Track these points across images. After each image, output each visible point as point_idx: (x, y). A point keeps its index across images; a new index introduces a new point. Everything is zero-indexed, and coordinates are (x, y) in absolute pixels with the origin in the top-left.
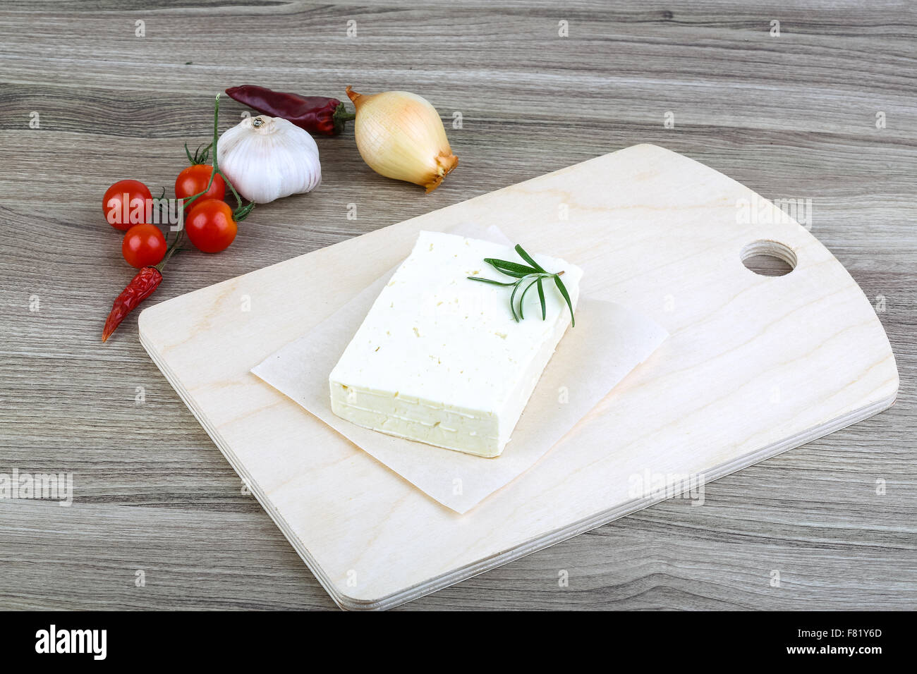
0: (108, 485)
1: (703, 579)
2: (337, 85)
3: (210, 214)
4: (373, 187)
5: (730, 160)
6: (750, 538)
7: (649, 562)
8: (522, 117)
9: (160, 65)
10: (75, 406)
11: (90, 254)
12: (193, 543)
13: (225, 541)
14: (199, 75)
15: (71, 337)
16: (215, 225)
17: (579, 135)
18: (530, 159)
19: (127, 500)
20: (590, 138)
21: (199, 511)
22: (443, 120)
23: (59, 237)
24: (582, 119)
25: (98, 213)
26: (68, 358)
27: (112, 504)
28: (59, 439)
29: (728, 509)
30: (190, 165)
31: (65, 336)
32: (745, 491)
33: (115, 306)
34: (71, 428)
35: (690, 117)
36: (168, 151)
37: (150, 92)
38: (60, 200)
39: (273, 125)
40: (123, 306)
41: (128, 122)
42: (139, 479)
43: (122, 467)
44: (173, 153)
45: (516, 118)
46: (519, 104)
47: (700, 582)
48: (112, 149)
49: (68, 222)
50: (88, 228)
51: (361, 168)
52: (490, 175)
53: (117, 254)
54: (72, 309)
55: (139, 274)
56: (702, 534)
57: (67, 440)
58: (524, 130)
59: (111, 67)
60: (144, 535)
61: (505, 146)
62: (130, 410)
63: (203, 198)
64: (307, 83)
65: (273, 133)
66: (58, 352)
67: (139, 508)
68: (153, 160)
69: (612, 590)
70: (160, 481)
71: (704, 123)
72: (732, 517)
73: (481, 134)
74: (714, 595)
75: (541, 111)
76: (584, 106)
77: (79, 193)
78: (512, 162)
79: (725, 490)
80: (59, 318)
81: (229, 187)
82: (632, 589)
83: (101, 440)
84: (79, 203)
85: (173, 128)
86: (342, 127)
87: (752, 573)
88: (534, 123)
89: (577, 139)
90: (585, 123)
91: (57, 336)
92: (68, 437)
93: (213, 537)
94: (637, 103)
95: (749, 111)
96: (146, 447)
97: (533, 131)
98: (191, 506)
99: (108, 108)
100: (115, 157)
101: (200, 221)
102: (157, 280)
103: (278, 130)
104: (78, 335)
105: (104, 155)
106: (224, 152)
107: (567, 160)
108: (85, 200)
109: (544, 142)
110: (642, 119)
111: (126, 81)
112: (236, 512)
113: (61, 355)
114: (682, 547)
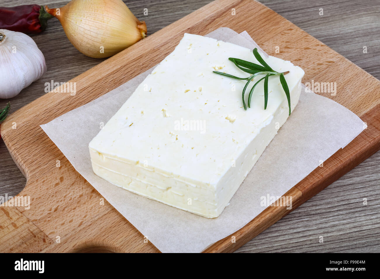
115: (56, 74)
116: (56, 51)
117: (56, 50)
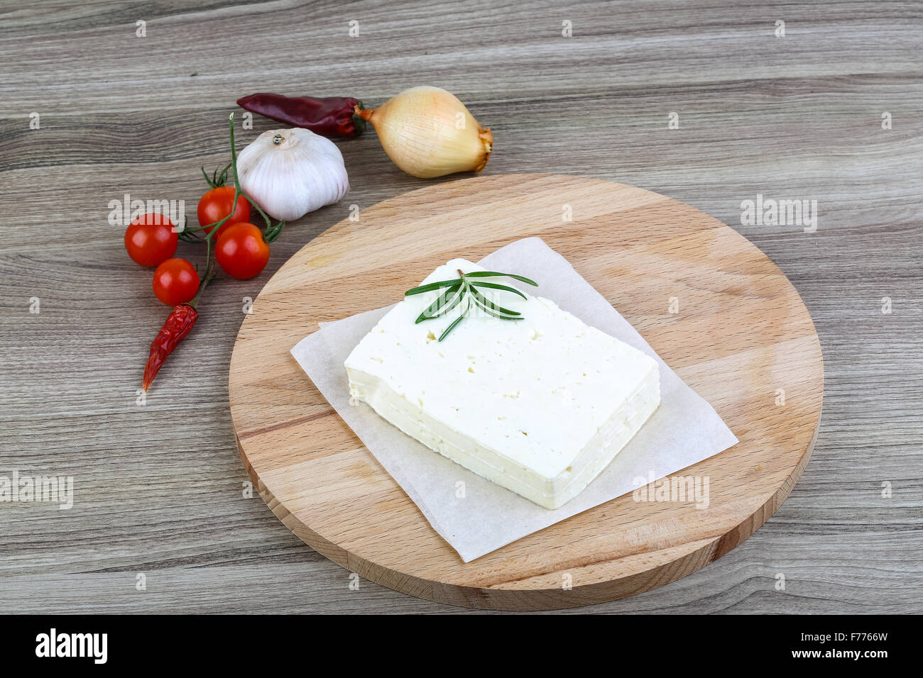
0: (170, 548)
1: (803, 578)
2: (351, 81)
3: (240, 239)
4: (403, 188)
5: (772, 115)
6: (846, 527)
7: (745, 565)
8: (549, 94)
9: (164, 80)
10: (125, 465)
11: (118, 296)
12: (267, 600)
13: (299, 595)
14: (205, 87)
15: (110, 389)
16: (247, 251)
17: (611, 106)
18: (563, 139)
19: (193, 562)
20: (623, 108)
21: (269, 565)
22: (467, 106)
23: (83, 282)
24: (611, 89)
25: (120, 250)
26: (110, 413)
27: (177, 568)
28: (113, 504)
29: (820, 498)
30: (208, 186)
31: (104, 389)
32: (834, 476)
33: (152, 351)
34: (124, 490)
35: (724, 73)
36: (185, 174)
37: (158, 111)
38: (79, 240)
39: (293, 138)
40: (160, 351)
41: (139, 147)
42: (202, 537)
43: (182, 527)
44: (190, 176)
45: (543, 95)
46: (545, 80)
47: (801, 581)
48: (127, 178)
49: (93, 263)
50: (113, 268)
51: (388, 169)
52: (524, 161)
53: (146, 293)
54: (107, 359)
55: (173, 314)
56: (795, 529)
57: (121, 503)
58: (554, 107)
59: (114, 88)
60: (214, 598)
61: (535, 127)
62: (183, 462)
63: (229, 223)
64: (321, 82)
65: (295, 146)
66: (99, 408)
67: (205, 569)
68: (171, 185)
69: (710, 601)
70: (224, 537)
71: (739, 78)
72: (824, 506)
73: (507, 116)
74: (816, 594)
75: (568, 84)
76: (612, 74)
77: (98, 231)
78: (545, 144)
79: (813, 477)
80: (95, 370)
81: (254, 207)
82: (730, 598)
83: (157, 499)
84: (100, 242)
85: (187, 147)
86: (363, 126)
87: (853, 565)
88: (562, 99)
89: (609, 111)
90: (615, 92)
91: (96, 390)
92: (122, 500)
93: (287, 592)
94: (667, 63)
95: (784, 59)
96: (204, 501)
97: (562, 107)
98: (260, 560)
99: (117, 134)
100: (130, 187)
101: (230, 248)
102: (192, 318)
103: (299, 142)
104: (117, 387)
105: (119, 185)
106: (245, 172)
107: (602, 135)
108: (104, 238)
109: (576, 118)
110: (674, 81)
111: (132, 102)
112: (307, 561)
113: (103, 410)
114: (777, 545)
115: (363, 196)
116: (371, 165)
117: (371, 163)
